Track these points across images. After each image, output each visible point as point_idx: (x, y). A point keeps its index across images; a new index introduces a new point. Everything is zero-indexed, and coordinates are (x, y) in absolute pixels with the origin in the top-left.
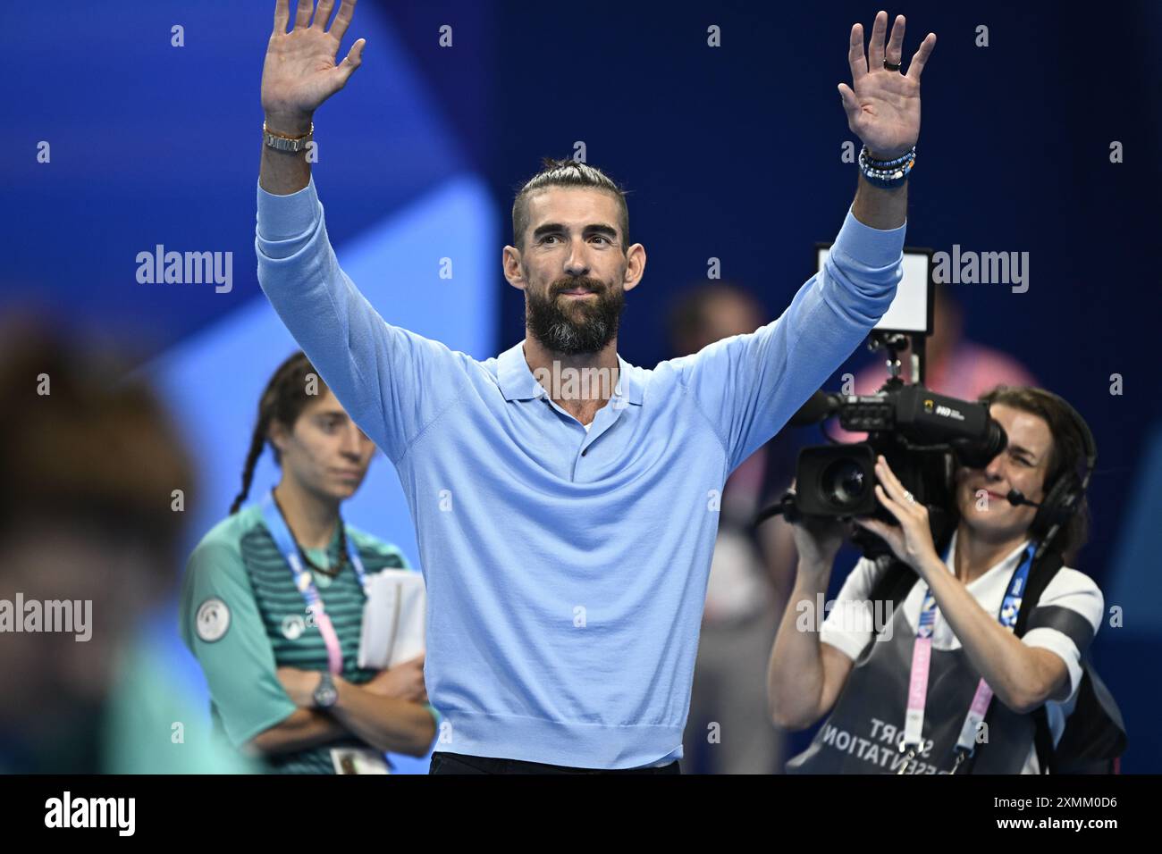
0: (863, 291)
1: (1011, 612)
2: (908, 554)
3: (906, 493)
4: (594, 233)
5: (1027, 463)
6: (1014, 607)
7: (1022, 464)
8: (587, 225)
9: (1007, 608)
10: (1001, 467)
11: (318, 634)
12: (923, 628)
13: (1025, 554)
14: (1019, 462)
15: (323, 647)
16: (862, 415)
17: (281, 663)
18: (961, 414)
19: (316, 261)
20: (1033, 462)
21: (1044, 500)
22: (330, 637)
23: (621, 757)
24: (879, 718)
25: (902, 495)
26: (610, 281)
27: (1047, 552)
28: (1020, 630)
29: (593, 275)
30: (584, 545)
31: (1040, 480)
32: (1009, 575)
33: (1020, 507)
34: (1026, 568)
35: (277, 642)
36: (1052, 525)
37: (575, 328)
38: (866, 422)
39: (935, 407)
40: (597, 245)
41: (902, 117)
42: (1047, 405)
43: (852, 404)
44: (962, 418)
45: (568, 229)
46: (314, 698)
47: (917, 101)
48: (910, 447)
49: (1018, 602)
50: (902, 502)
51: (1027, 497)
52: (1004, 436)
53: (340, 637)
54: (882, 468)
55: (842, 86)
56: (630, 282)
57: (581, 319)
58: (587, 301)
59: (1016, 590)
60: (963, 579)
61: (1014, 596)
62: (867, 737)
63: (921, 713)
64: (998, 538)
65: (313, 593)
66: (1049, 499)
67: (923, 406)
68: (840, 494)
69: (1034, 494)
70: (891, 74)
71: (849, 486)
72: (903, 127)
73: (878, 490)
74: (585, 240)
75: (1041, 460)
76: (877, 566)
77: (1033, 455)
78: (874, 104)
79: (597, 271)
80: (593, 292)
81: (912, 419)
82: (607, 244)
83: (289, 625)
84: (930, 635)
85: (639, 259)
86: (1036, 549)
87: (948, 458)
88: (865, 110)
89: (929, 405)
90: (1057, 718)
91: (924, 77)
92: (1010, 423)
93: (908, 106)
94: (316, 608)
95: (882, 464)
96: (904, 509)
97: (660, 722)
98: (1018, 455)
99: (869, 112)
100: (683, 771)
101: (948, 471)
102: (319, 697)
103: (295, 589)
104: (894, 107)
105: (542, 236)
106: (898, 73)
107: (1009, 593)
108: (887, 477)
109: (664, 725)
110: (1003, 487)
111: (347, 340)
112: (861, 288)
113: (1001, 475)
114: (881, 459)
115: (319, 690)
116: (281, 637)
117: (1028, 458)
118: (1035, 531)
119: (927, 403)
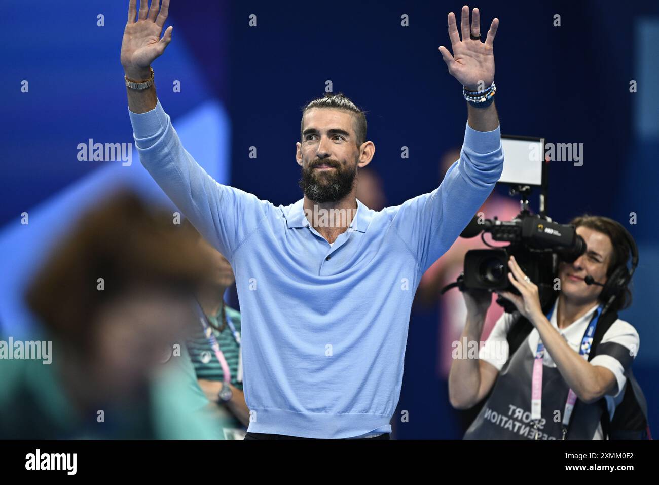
0: (477, 167)
1: (587, 346)
2: (526, 312)
3: (526, 278)
4: (334, 134)
5: (597, 261)
6: (588, 343)
7: (594, 261)
8: (329, 129)
9: (584, 344)
10: (582, 263)
11: (217, 362)
12: (539, 353)
13: (596, 312)
14: (593, 260)
15: (221, 368)
16: (503, 232)
17: (200, 377)
18: (559, 233)
19: (166, 150)
20: (601, 260)
21: (607, 282)
22: (224, 363)
23: (338, 432)
24: (513, 405)
25: (523, 279)
26: (344, 161)
27: (609, 311)
28: (591, 356)
29: (333, 158)
30: (322, 311)
31: (605, 270)
32: (586, 324)
33: (592, 286)
34: (596, 320)
35: (197, 365)
36: (611, 295)
37: (321, 187)
38: (505, 236)
39: (544, 229)
40: (337, 141)
41: (481, 66)
42: (610, 228)
43: (498, 226)
44: (559, 235)
45: (319, 132)
46: (219, 396)
47: (491, 57)
48: (532, 250)
49: (591, 340)
50: (523, 282)
51: (596, 280)
52: (585, 245)
53: (229, 364)
54: (513, 263)
55: (442, 48)
56: (363, 162)
57: (325, 182)
58: (329, 172)
59: (590, 333)
60: (561, 326)
61: (588, 337)
62: (507, 415)
63: (539, 402)
64: (581, 302)
65: (213, 340)
66: (610, 281)
67: (537, 228)
68: (490, 277)
69: (601, 278)
70: (474, 42)
71: (495, 272)
72: (482, 72)
73: (510, 275)
74: (329, 138)
75: (606, 258)
76: (513, 317)
77: (601, 256)
78: (464, 59)
79: (336, 155)
80: (332, 167)
81: (531, 235)
82: (342, 140)
83: (204, 355)
84: (543, 357)
85: (370, 149)
86: (602, 310)
87: (554, 256)
88: (458, 62)
89: (540, 228)
90: (611, 405)
91: (495, 43)
92: (588, 238)
93: (485, 60)
94: (216, 347)
95: (512, 261)
96: (524, 286)
97: (367, 412)
98: (593, 256)
99: (460, 63)
100: (391, 439)
101: (554, 264)
102: (222, 396)
103: (204, 337)
104: (477, 60)
105: (307, 136)
106: (479, 41)
107: (586, 335)
108: (515, 269)
109: (370, 413)
110: (583, 274)
111: (190, 194)
112: (477, 166)
113: (583, 267)
114: (512, 258)
115: (221, 392)
116: (200, 362)
117: (598, 257)
118: (602, 299)
119: (539, 226)
